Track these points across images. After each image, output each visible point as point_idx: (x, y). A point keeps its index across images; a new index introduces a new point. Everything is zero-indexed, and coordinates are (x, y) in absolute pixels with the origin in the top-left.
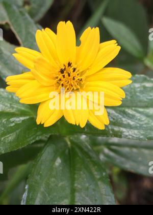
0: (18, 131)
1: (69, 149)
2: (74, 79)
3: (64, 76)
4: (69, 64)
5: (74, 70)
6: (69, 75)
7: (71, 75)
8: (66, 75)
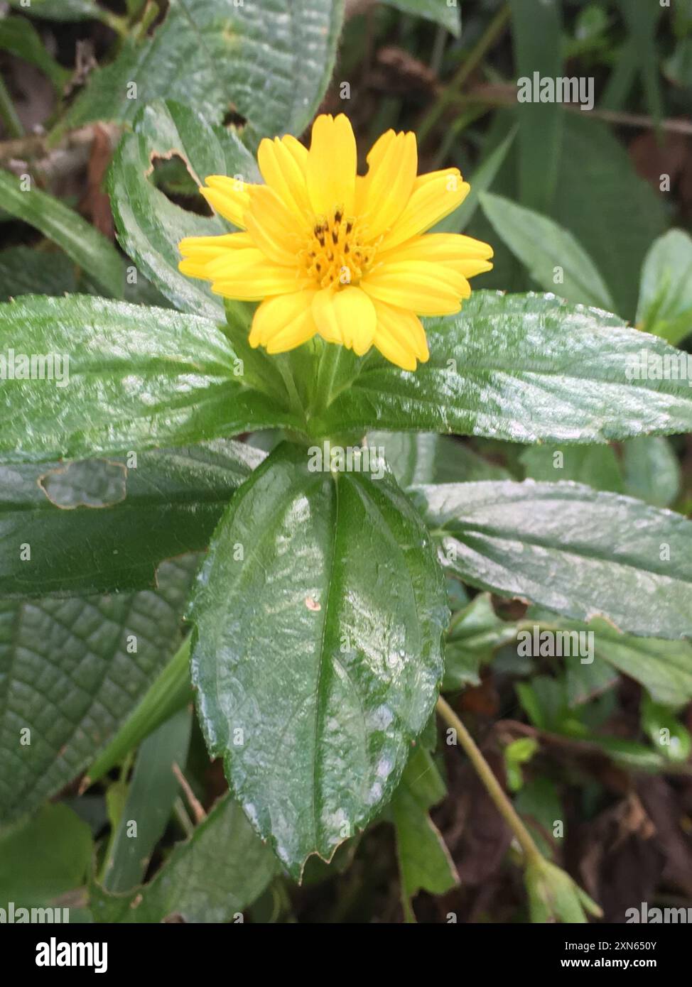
0: (197, 406)
1: (333, 482)
2: (347, 249)
3: (322, 242)
4: (338, 218)
5: (349, 228)
6: (335, 240)
7: (340, 238)
8: (328, 238)
